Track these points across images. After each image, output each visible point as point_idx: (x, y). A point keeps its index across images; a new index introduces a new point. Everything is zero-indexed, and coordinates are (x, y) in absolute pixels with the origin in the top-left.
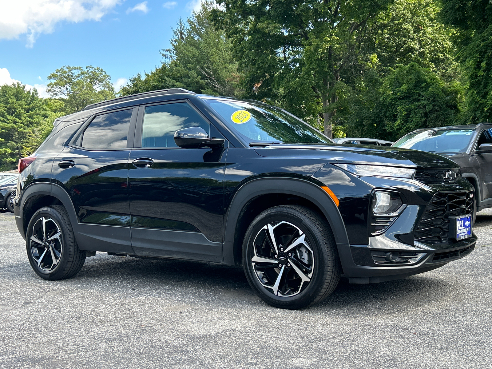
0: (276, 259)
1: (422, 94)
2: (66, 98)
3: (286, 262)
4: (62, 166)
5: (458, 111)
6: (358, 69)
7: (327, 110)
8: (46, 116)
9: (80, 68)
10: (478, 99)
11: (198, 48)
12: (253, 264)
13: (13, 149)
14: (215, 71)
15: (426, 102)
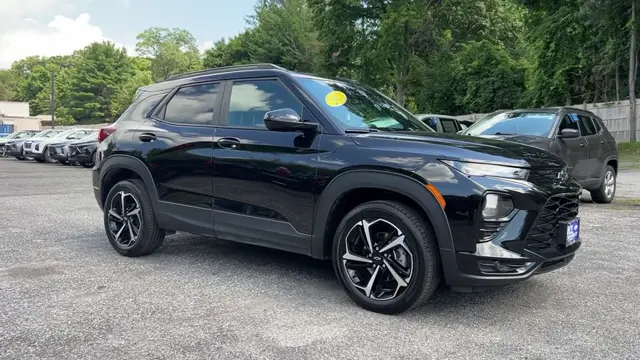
0: (370, 258)
1: (492, 70)
2: (153, 57)
3: (381, 263)
4: (144, 139)
5: (524, 88)
6: (432, 43)
7: (401, 82)
8: (134, 74)
9: (166, 30)
10: (545, 78)
11: (280, 16)
12: (345, 261)
13: (102, 104)
14: (296, 39)
15: (494, 79)
